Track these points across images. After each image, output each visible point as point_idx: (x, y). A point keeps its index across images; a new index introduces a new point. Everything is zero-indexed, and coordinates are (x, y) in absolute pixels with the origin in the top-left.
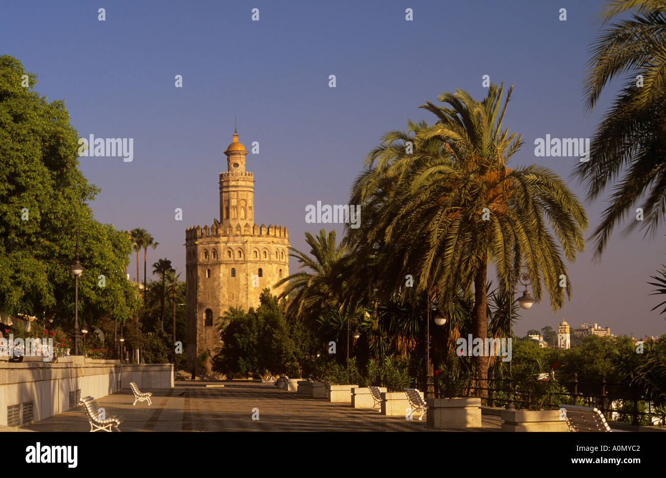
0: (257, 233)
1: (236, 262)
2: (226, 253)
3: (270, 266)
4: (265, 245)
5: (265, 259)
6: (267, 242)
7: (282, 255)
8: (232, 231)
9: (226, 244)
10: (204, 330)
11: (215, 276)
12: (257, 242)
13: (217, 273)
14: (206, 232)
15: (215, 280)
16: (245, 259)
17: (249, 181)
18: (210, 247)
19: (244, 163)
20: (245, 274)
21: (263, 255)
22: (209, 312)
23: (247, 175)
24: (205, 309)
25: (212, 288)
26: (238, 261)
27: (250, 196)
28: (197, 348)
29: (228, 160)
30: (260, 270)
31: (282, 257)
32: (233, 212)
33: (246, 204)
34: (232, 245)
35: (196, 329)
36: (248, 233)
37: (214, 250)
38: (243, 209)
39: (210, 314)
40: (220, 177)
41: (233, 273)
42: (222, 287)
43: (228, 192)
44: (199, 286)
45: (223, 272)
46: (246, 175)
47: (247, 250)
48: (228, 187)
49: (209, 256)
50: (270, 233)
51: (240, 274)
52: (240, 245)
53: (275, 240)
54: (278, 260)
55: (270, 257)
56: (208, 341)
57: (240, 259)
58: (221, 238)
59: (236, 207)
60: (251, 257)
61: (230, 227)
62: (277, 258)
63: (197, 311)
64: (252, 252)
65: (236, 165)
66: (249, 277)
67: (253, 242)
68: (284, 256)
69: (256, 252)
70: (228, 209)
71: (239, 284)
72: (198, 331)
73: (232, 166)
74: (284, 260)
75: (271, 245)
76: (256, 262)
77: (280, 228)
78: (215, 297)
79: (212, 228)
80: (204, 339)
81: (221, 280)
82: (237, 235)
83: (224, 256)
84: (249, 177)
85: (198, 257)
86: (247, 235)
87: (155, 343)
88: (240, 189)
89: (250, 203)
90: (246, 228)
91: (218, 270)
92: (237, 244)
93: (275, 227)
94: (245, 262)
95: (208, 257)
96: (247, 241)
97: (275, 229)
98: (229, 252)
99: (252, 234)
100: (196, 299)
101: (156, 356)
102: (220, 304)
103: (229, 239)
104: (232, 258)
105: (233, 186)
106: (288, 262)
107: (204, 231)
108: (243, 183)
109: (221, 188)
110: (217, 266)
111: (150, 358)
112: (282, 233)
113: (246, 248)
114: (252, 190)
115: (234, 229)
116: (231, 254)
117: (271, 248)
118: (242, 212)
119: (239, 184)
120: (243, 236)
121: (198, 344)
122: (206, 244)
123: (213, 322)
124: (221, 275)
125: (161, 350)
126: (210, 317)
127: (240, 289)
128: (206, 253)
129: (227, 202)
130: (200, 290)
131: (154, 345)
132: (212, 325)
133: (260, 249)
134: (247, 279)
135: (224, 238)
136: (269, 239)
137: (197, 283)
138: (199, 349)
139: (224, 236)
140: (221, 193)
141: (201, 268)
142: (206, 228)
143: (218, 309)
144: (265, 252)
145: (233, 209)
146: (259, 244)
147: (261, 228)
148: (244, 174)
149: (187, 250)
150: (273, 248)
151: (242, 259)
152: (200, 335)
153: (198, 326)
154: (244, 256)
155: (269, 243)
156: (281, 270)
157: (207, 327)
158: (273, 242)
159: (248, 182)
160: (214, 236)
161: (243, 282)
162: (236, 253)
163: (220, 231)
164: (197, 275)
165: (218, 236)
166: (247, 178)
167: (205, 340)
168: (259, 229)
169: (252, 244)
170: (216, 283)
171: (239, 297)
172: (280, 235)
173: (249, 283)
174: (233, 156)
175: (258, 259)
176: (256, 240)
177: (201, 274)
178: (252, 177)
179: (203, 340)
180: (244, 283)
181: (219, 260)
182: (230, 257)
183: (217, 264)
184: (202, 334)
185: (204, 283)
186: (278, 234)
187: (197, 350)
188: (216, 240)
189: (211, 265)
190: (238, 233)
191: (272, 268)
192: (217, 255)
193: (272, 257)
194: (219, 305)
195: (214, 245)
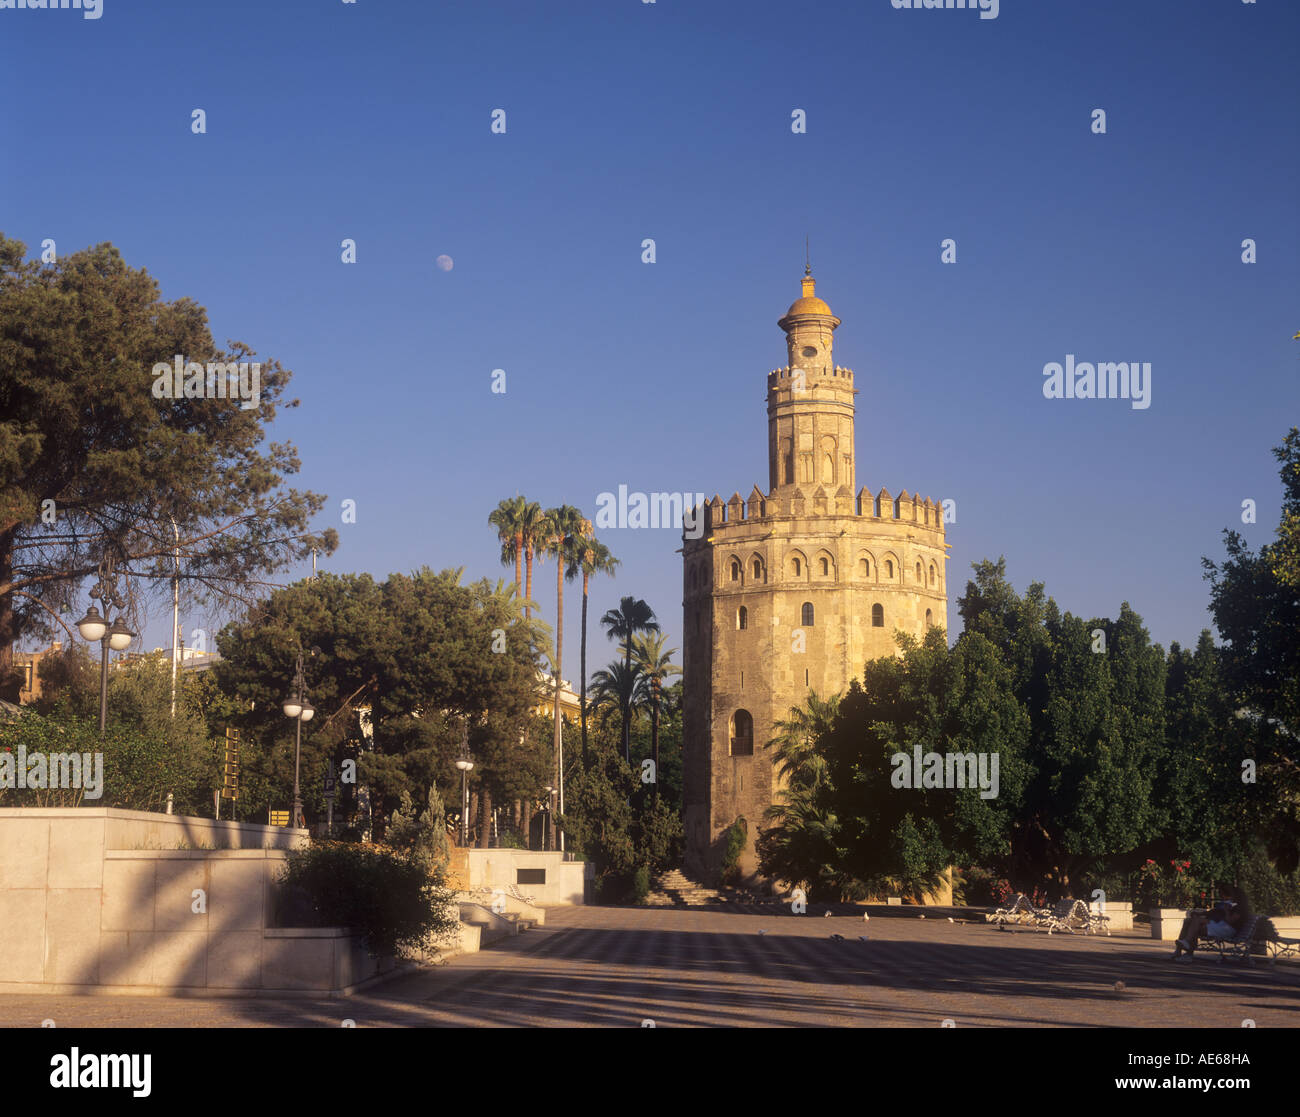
0: (868, 510)
1: (815, 587)
2: (788, 566)
3: (902, 598)
4: (889, 545)
5: (890, 581)
6: (894, 536)
7: (932, 573)
8: (803, 505)
9: (789, 539)
10: (730, 765)
11: (759, 624)
12: (870, 537)
13: (765, 616)
14: (736, 511)
15: (758, 634)
16: (837, 579)
17: (844, 391)
18: (746, 550)
19: (830, 348)
20: (837, 619)
21: (883, 570)
22: (743, 719)
23: (839, 373)
24: (733, 710)
25: (752, 655)
26: (818, 584)
27: (847, 427)
28: (713, 814)
29: (790, 341)
30: (878, 611)
31: (932, 579)
32: (803, 469)
33: (837, 447)
34: (803, 542)
35: (708, 763)
36: (846, 512)
37: (756, 558)
38: (828, 459)
39: (746, 725)
40: (769, 382)
41: (808, 615)
42: (778, 654)
43: (791, 415)
44: (718, 651)
45: (782, 611)
46: (835, 374)
47: (844, 556)
48: (790, 403)
49: (742, 573)
50: (902, 513)
51: (825, 617)
52: (826, 542)
53: (913, 531)
54: (922, 585)
55: (902, 576)
56: (740, 796)
57: (825, 579)
58: (776, 524)
59: (811, 454)
60: (853, 574)
61: (798, 495)
62: (919, 579)
63: (713, 716)
64: (857, 562)
65: (811, 351)
66: (848, 627)
67: (859, 535)
68: (936, 577)
69: (867, 561)
70: (790, 460)
71: (823, 644)
72: (714, 769)
73: (800, 353)
74: (935, 587)
75: (904, 545)
76: (867, 589)
77: (926, 502)
78: (758, 679)
79: (751, 502)
80: (730, 789)
81: (774, 634)
82: (816, 518)
83: (782, 572)
84: (843, 379)
85: (715, 576)
86: (843, 517)
87: (597, 791)
88: (820, 408)
89: (847, 445)
90: (840, 500)
91: (766, 607)
92: (818, 541)
93: (914, 500)
94: (838, 586)
95: (739, 575)
96: (843, 533)
97: (915, 505)
98: (797, 561)
99: (854, 513)
100: (710, 687)
101: (597, 829)
102: (774, 698)
103: (795, 527)
104: (803, 578)
105: (803, 402)
106: (945, 592)
107: (730, 510)
108: (830, 395)
109: (772, 409)
110: (766, 599)
111: (578, 836)
112: (932, 518)
113: (841, 552)
114: (851, 413)
115: (809, 502)
116: (802, 566)
117: (906, 553)
118: (827, 465)
119: (818, 397)
120: (834, 518)
121: (713, 802)
122: (735, 543)
123: (755, 746)
124: (776, 621)
125: (612, 813)
126: (746, 733)
127: (826, 657)
128: (734, 565)
129: (788, 443)
130: (719, 661)
131: (593, 796)
132: (750, 752)
133: (877, 553)
134: (843, 630)
135: (783, 524)
136: (902, 530)
137: (711, 644)
138: (717, 817)
139: (783, 520)
140: (772, 422)
141: (721, 605)
142: (734, 501)
143: (767, 711)
144: (890, 563)
145: (803, 458)
146: (874, 542)
147: (878, 501)
148: (830, 372)
149: (685, 561)
150: (910, 552)
151: (830, 578)
152: (718, 781)
153: (715, 757)
154: (836, 571)
155: (900, 539)
156: (929, 612)
157: (739, 759)
158: (909, 537)
159: (839, 392)
160: (757, 521)
161: (832, 638)
162: (815, 563)
163: (773, 508)
164: (712, 623)
165: (766, 520)
166: (838, 382)
167: (734, 793)
168: (872, 501)
169: (856, 541)
170: (762, 643)
171: (822, 677)
172: (927, 523)
173: (849, 642)
174: (804, 329)
175: (871, 580)
176: (868, 531)
177: (723, 620)
178: (851, 382)
179: (726, 793)
180: (835, 643)
181: (769, 582)
182: (798, 573)
183: (763, 593)
184: (725, 776)
185: (731, 642)
186: (921, 519)
187: (712, 819)
188: (763, 530)
189: (750, 596)
190: (820, 511)
191: (908, 605)
192: (765, 571)
193: (907, 575)
194: (769, 700)
195: (757, 544)
